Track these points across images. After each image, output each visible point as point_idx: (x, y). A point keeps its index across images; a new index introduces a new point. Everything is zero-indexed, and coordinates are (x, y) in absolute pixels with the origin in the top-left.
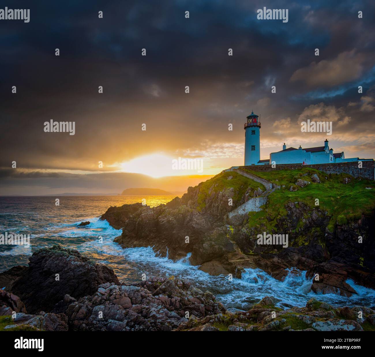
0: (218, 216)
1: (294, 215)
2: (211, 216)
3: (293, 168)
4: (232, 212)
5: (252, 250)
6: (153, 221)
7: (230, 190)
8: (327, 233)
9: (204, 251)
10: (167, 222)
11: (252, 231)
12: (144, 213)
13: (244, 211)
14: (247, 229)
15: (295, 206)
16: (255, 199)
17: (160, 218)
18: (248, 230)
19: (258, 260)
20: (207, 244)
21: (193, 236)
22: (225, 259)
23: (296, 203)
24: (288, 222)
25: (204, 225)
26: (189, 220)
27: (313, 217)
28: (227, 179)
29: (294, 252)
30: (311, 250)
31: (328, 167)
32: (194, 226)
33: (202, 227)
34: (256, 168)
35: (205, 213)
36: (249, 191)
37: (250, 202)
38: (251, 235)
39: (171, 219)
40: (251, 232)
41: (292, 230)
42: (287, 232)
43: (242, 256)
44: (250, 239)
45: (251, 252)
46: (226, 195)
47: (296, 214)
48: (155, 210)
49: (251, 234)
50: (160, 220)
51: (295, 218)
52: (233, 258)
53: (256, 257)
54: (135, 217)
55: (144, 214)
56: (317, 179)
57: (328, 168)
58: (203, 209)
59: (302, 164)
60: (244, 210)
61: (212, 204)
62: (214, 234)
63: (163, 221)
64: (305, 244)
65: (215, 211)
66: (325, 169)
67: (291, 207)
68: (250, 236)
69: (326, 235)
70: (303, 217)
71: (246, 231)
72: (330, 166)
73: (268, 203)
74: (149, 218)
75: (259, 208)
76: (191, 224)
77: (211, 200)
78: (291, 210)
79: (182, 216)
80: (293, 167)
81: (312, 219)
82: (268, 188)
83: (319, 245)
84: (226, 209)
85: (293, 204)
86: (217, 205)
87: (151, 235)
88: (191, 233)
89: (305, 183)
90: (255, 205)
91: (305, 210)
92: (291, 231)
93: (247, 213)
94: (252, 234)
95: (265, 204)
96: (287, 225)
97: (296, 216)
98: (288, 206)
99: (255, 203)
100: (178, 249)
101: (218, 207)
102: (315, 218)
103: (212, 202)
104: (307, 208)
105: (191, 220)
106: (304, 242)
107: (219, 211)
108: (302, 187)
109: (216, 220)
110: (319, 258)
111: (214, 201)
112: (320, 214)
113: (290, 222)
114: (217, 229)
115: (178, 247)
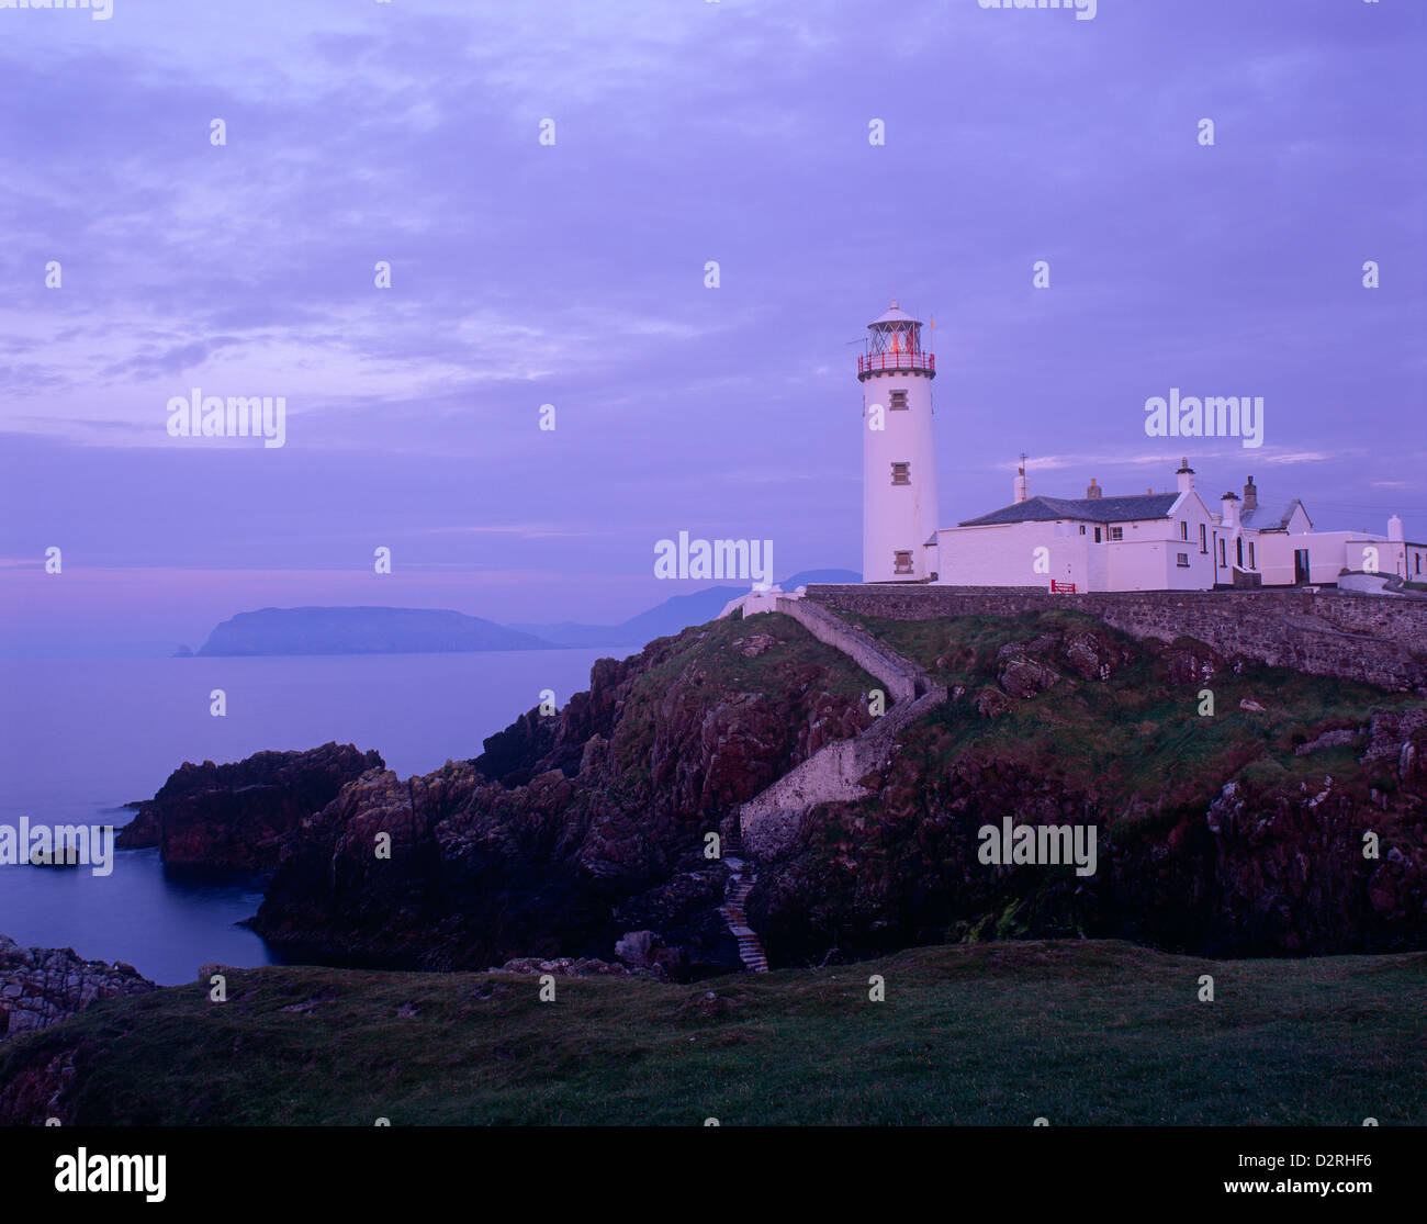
2: (670, 821)
3: (1013, 607)
4: (752, 803)
6: (409, 845)
7: (750, 703)
10: (474, 848)
12: (367, 808)
13: (800, 796)
14: (798, 876)
15: (983, 779)
16: (839, 749)
17: (442, 831)
25: (636, 860)
26: (572, 838)
32: (590, 867)
35: (644, 807)
36: (826, 711)
37: (823, 757)
39: (492, 835)
48: (419, 794)
50: (442, 841)
54: (324, 827)
55: (368, 812)
57: (1134, 613)
58: (638, 787)
60: (799, 793)
61: (674, 766)
62: (664, 899)
63: (457, 847)
65: (689, 796)
66: (1128, 613)
72: (1140, 605)
73: (890, 763)
75: (856, 785)
77: (673, 747)
79: (541, 819)
80: (1014, 602)
82: (901, 696)
86: (696, 768)
87: (402, 911)
89: (1036, 680)
90: (841, 774)
93: (810, 806)
95: (878, 767)
99: (840, 766)
101: (699, 777)
103: (675, 756)
105: (580, 838)
107: (705, 795)
108: (1025, 693)
111: (685, 751)
114: (684, 878)
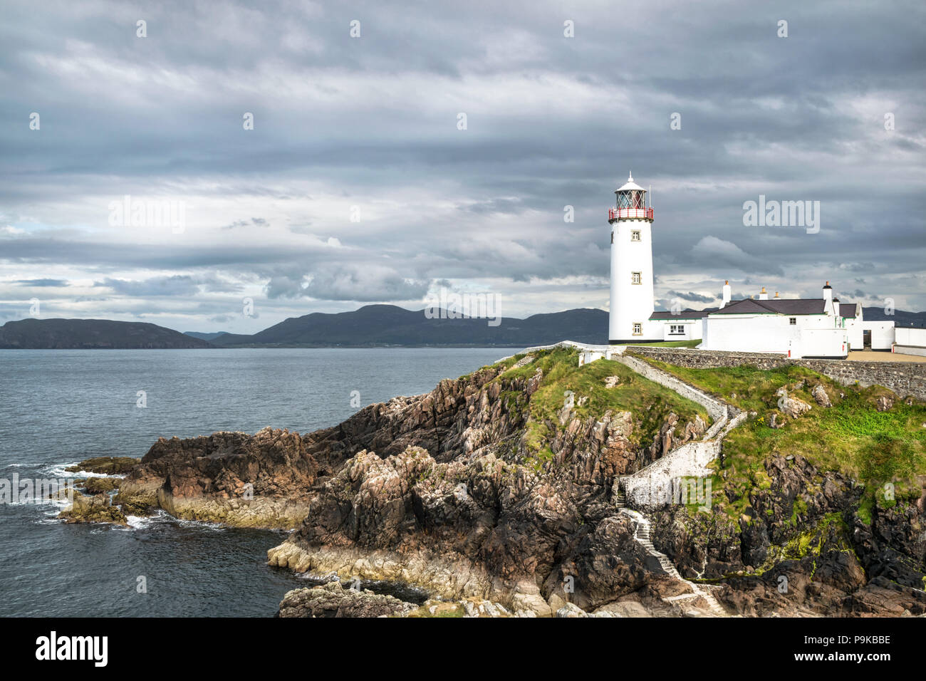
0: (592, 484)
1: (785, 486)
2: (574, 486)
3: (766, 365)
4: (634, 476)
5: (700, 571)
6: (400, 499)
7: (625, 418)
8: (857, 526)
9: (599, 580)
10: (445, 502)
11: (695, 526)
13: (668, 474)
15: (787, 466)
16: (695, 447)
17: (420, 491)
18: (686, 522)
19: (723, 593)
20: (602, 561)
21: (543, 542)
22: (652, 594)
23: (788, 458)
24: (774, 501)
25: (561, 509)
27: (826, 490)
28: (604, 384)
29: (797, 572)
30: (827, 565)
31: (845, 368)
33: (561, 517)
34: (674, 355)
35: (555, 477)
36: (674, 423)
37: (684, 452)
38: (695, 535)
40: (693, 528)
41: (783, 520)
42: (774, 525)
43: (687, 587)
44: (694, 544)
45: (699, 575)
46: (618, 432)
47: (790, 484)
49: (694, 532)
50: (422, 497)
51: (787, 493)
52: (670, 591)
53: (716, 587)
54: (339, 487)
55: (376, 479)
56: (825, 398)
57: (844, 371)
58: (548, 464)
59: (786, 356)
60: (667, 472)
61: (572, 453)
62: (609, 535)
63: (432, 500)
64: (813, 552)
65: (585, 471)
66: (839, 371)
67: (778, 466)
68: (692, 537)
69: (856, 531)
70: (805, 491)
71: (682, 526)
72: (847, 367)
73: (724, 455)
74: (390, 490)
75: (706, 467)
76: (531, 509)
77: (571, 442)
78: (779, 474)
80: (766, 362)
81: (824, 494)
82: (718, 416)
83: (843, 553)
84: (614, 467)
85: (783, 459)
86: (589, 455)
88: (538, 534)
89: (801, 409)
90: (696, 461)
91: (809, 474)
92: (781, 522)
94: (697, 532)
95: (716, 457)
96: (773, 509)
97: (789, 487)
98: (773, 466)
99: (695, 456)
100: (514, 577)
101: (592, 461)
102: (830, 492)
103: (572, 447)
104: (813, 470)
106: (810, 547)
107: (596, 471)
108: (795, 416)
109: (588, 494)
110: (846, 582)
111: (579, 444)
112: (840, 483)
113: (779, 503)
115: (515, 570)
